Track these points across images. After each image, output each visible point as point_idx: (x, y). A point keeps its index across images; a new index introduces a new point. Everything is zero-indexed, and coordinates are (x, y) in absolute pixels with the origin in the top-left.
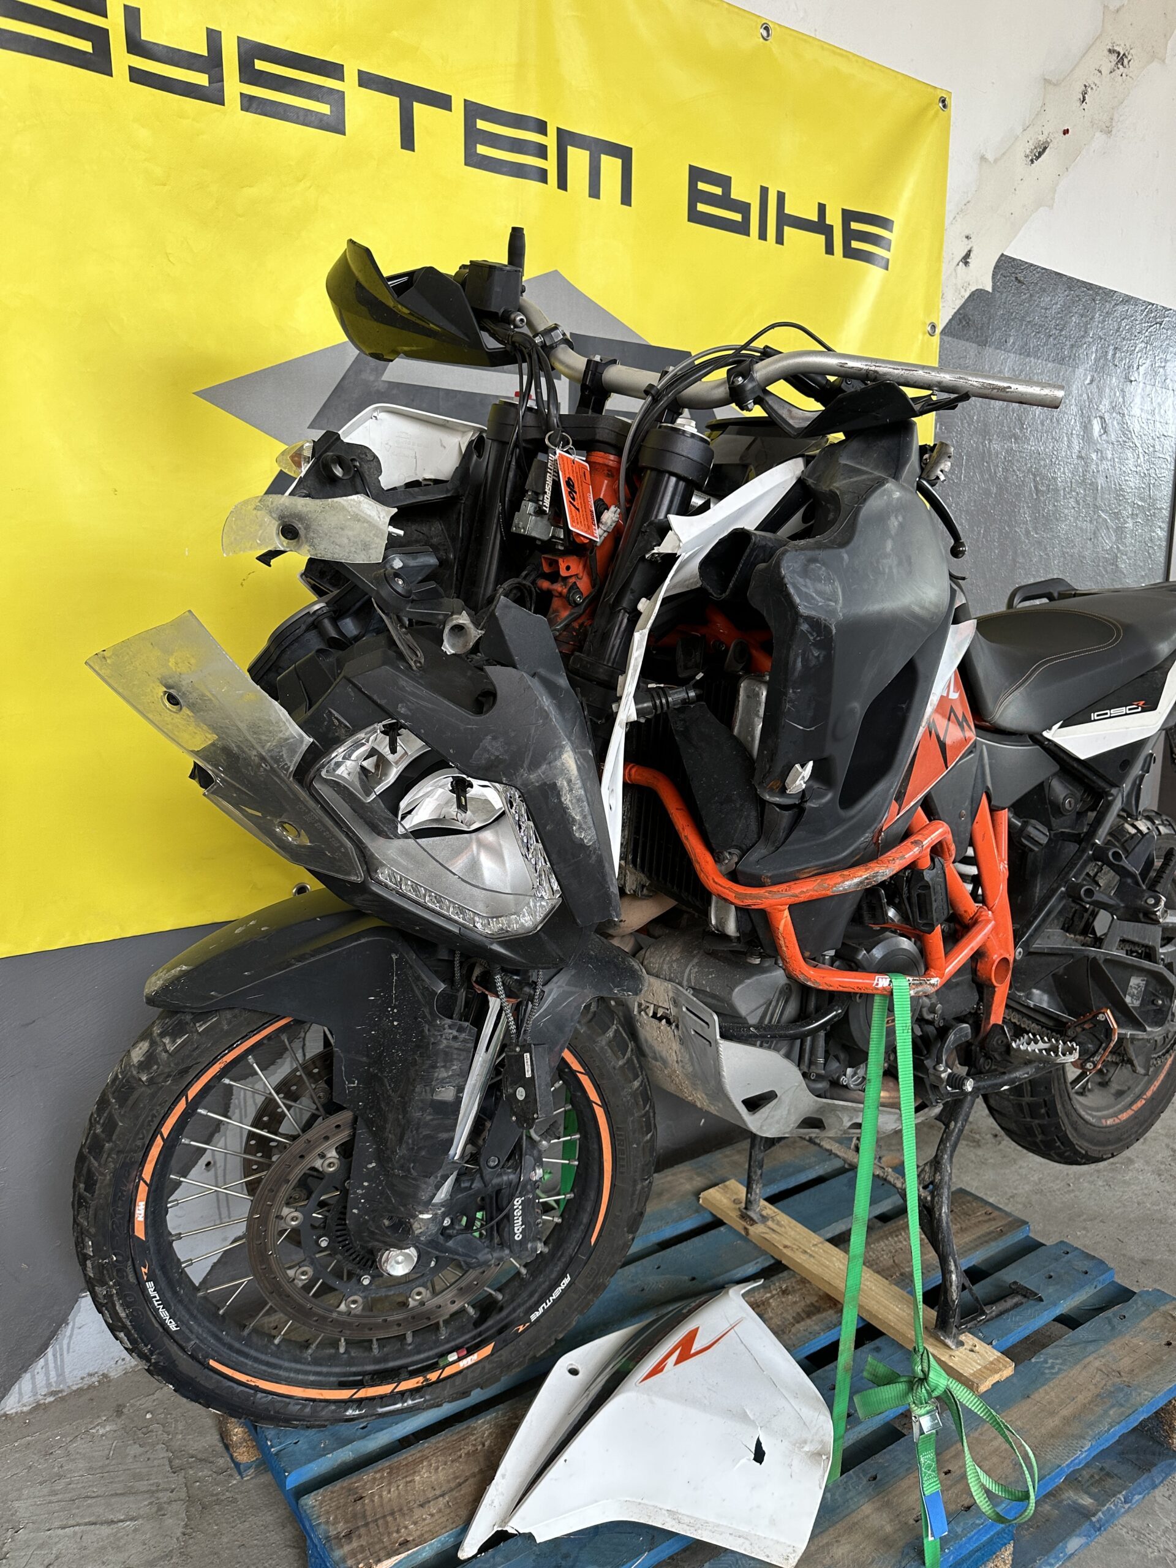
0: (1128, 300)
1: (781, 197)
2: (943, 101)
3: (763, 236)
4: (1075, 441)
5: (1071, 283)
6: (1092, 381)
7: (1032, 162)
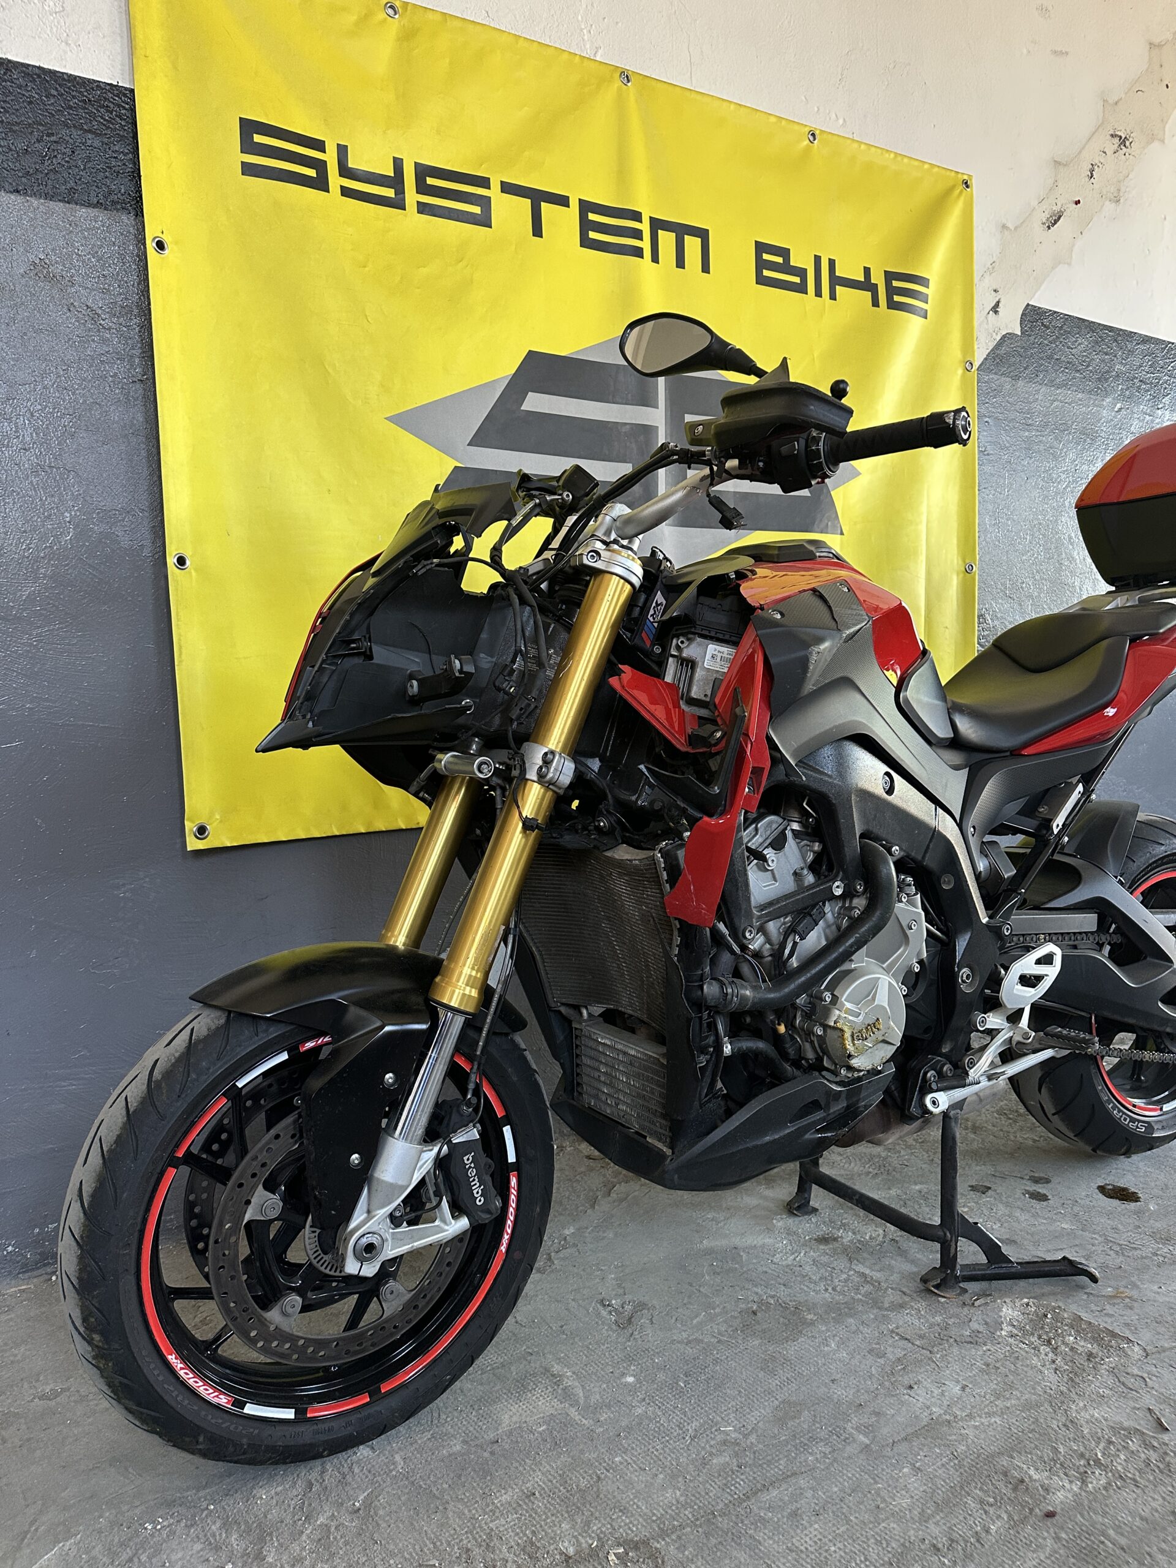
1: (832, 263)
2: (966, 183)
3: (818, 294)
7: (1049, 228)
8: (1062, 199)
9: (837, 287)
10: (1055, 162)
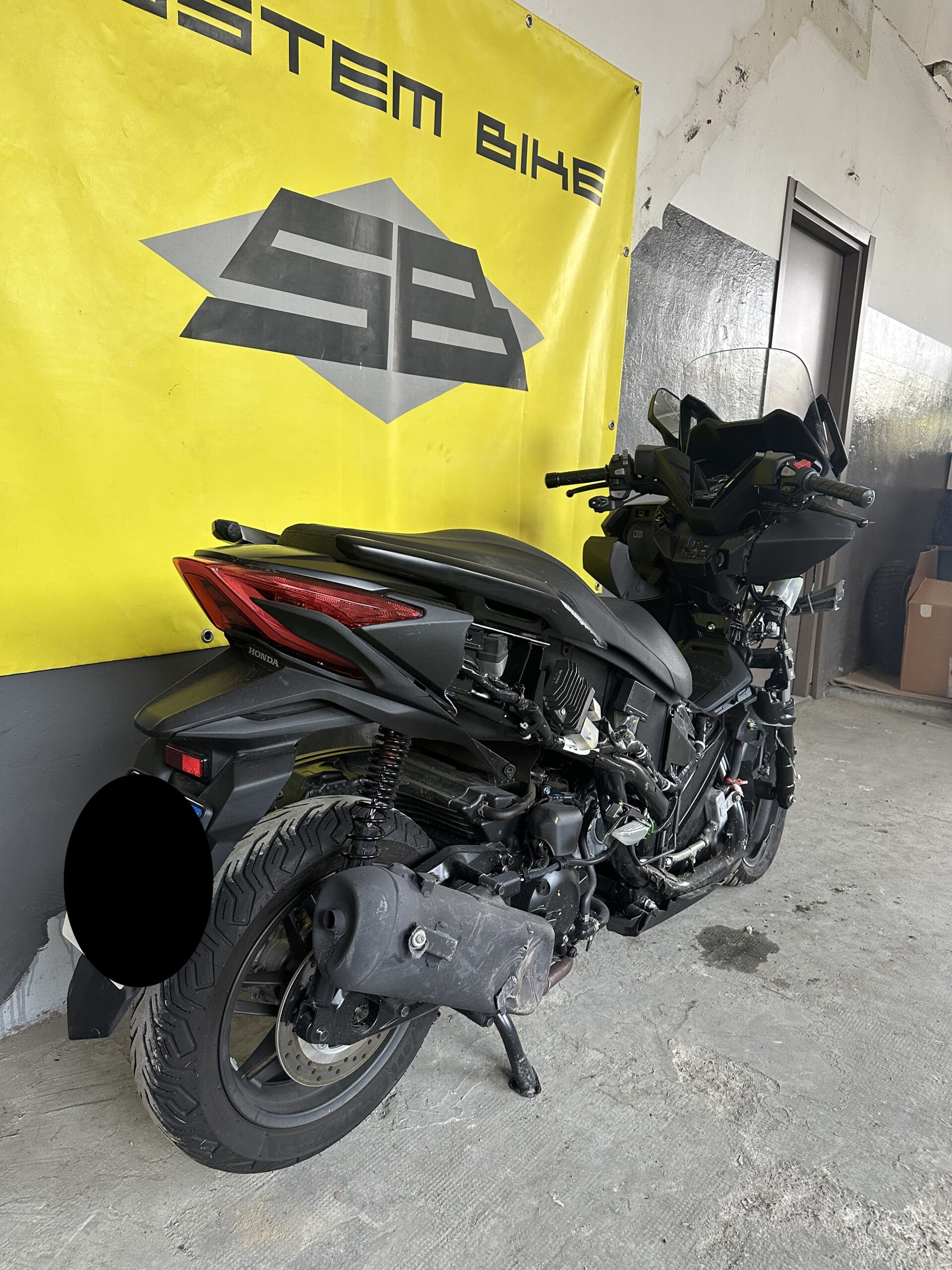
0: (742, 246)
1: (536, 143)
2: (637, 89)
3: (524, 171)
4: (709, 341)
5: (710, 230)
6: (720, 300)
7: (689, 141)
8: (701, 119)
9: (538, 167)
10: (698, 83)
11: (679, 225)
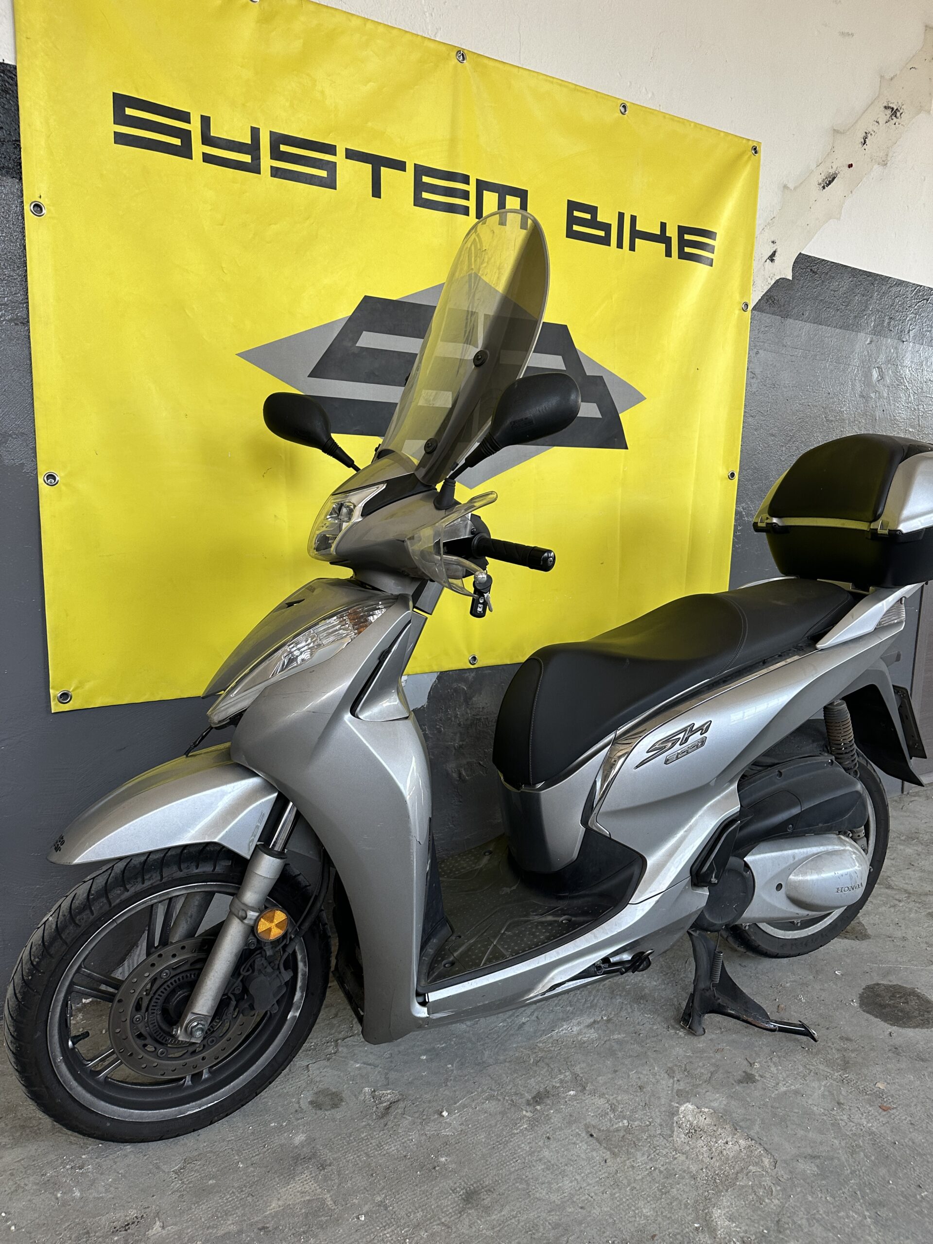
0: (900, 283)
1: (633, 219)
2: (755, 149)
3: (620, 245)
4: (858, 385)
5: (855, 272)
6: (871, 342)
7: (824, 188)
8: (838, 163)
9: (637, 240)
10: (834, 130)
11: (814, 272)
